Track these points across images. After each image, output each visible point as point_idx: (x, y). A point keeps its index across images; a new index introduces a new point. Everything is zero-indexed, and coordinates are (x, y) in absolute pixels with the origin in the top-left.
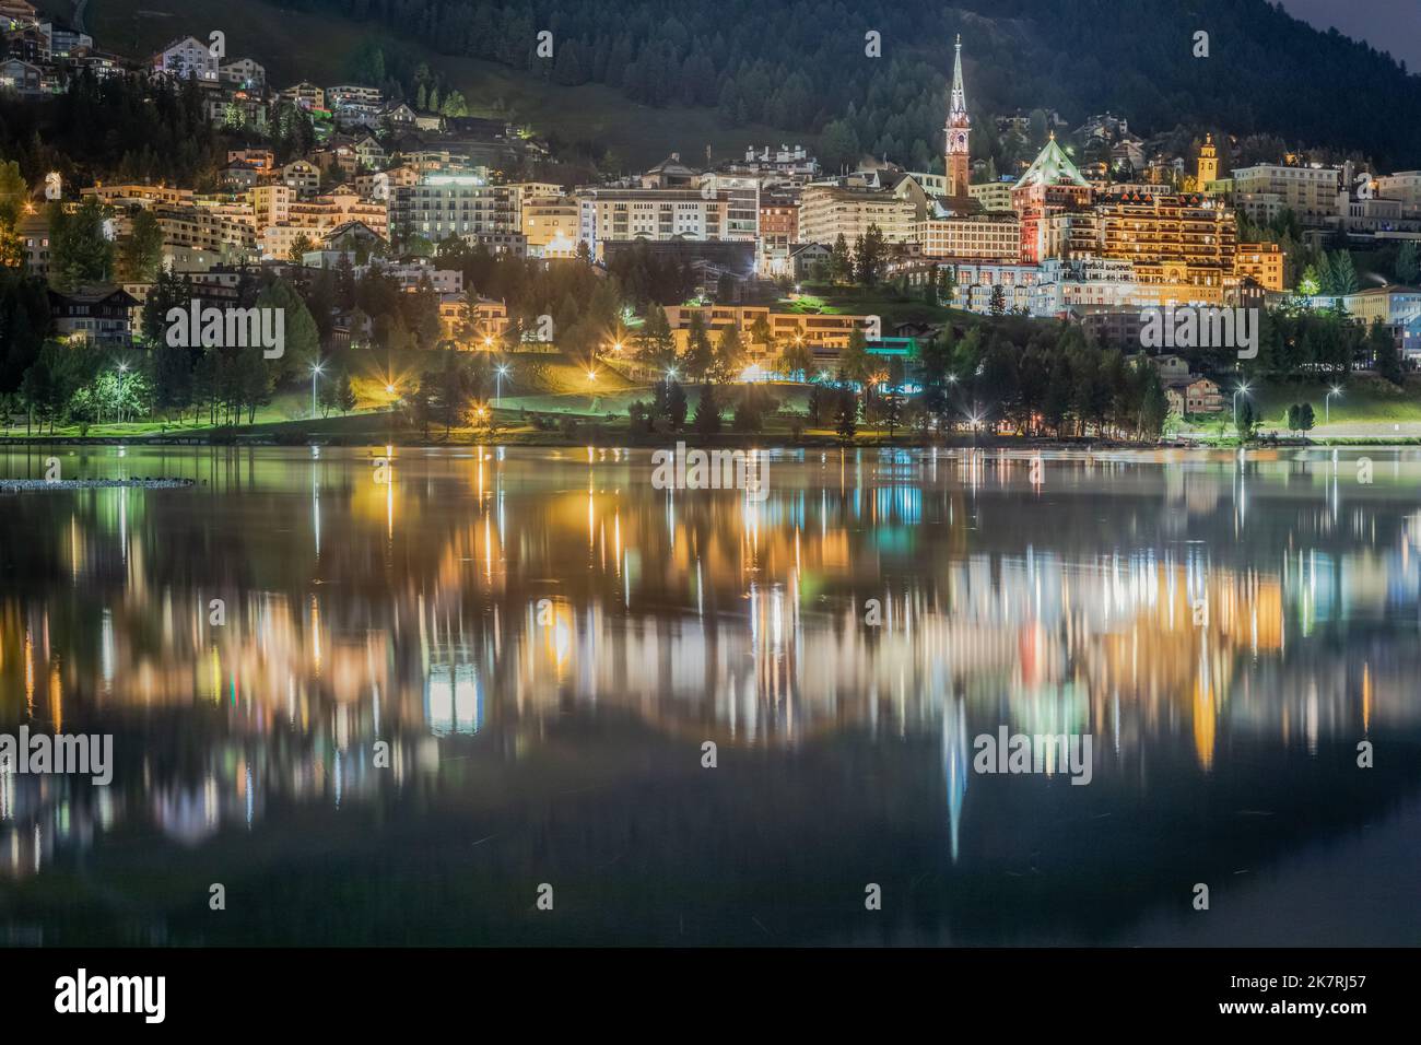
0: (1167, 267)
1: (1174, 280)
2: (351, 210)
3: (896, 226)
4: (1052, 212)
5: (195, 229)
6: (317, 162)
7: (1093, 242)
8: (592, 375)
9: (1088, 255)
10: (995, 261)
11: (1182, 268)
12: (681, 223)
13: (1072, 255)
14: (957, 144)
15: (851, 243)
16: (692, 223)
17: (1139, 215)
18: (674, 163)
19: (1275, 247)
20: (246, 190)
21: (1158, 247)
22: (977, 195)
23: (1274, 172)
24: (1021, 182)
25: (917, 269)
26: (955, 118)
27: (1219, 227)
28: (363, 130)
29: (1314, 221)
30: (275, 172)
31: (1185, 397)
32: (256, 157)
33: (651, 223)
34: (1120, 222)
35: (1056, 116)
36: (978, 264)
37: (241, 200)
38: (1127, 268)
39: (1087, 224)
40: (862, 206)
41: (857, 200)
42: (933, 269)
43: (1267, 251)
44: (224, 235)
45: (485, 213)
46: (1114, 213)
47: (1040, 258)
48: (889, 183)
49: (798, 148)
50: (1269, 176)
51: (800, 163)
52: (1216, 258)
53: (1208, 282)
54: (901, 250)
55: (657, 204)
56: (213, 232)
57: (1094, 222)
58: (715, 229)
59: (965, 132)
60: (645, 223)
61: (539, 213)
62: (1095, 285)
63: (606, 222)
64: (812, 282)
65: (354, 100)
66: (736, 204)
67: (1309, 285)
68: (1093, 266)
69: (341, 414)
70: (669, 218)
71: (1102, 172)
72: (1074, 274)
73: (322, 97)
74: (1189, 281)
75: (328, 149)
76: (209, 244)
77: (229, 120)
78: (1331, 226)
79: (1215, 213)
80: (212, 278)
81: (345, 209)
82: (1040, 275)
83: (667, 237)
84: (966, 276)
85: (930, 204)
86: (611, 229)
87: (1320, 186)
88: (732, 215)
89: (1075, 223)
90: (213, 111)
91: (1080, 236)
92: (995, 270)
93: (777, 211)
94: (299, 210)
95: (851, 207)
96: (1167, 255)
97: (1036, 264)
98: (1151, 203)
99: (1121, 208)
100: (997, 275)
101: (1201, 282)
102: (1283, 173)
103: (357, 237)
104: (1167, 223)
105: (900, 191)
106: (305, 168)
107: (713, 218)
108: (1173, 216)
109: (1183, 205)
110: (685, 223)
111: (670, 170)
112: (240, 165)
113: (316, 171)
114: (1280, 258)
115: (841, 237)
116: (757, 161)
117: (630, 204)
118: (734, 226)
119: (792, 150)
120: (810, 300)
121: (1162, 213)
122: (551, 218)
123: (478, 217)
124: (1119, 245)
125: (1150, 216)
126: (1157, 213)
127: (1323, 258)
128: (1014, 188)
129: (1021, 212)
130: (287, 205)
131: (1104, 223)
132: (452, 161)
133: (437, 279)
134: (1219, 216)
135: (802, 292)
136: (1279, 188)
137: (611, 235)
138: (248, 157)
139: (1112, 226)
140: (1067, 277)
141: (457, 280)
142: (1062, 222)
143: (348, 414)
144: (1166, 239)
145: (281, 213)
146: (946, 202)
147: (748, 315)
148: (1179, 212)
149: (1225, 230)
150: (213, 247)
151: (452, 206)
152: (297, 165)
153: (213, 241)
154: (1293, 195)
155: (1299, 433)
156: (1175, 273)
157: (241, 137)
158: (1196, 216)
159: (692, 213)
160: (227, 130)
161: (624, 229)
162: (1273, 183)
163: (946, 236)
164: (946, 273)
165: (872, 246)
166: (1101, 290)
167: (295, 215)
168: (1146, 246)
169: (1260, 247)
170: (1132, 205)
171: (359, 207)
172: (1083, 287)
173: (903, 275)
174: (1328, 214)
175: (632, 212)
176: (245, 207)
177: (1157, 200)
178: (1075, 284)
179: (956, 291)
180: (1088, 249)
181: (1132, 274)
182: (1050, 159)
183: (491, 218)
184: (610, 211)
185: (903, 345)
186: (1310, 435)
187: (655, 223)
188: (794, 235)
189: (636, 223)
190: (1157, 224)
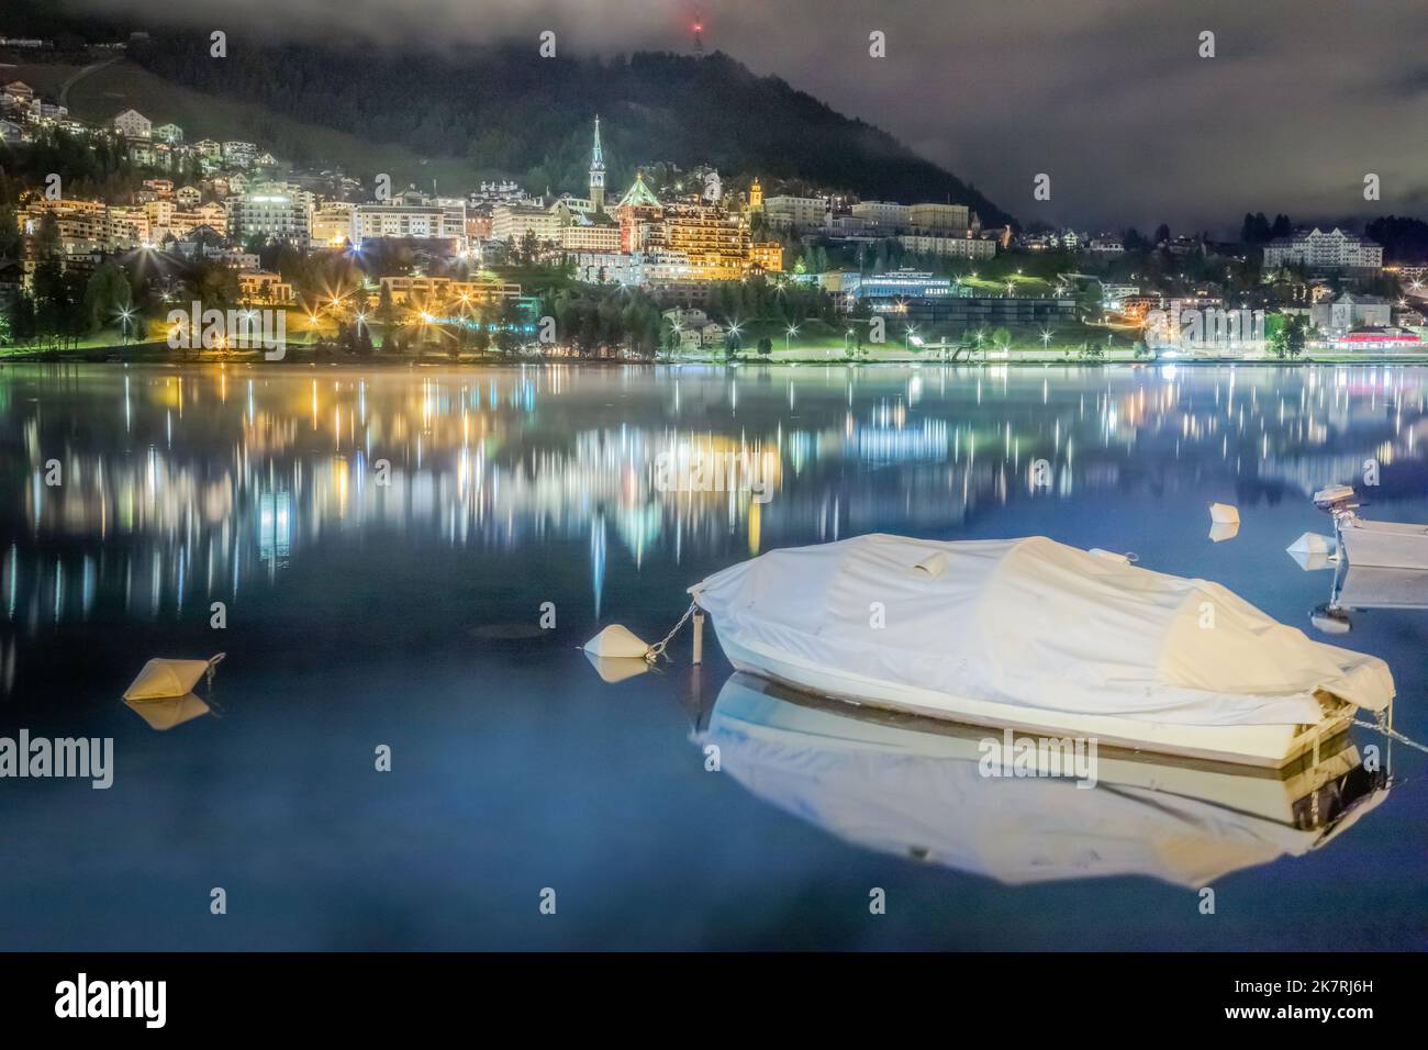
0: (709, 256)
1: (713, 264)
2: (211, 217)
3: (547, 229)
4: (639, 222)
5: (90, 227)
6: (200, 188)
7: (663, 241)
8: (314, 319)
9: (660, 249)
10: (607, 252)
11: (718, 257)
12: (414, 227)
13: (650, 248)
14: (597, 182)
15: (517, 240)
16: (421, 227)
17: (692, 225)
18: (412, 190)
19: (777, 245)
20: (144, 204)
21: (704, 244)
22: (609, 213)
23: (787, 201)
24: (621, 203)
25: (557, 256)
26: (596, 165)
27: (740, 232)
28: (237, 169)
29: (812, 230)
30: (172, 194)
31: (702, 334)
32: (163, 184)
33: (396, 227)
34: (680, 229)
35: (675, 166)
36: (593, 254)
37: (141, 210)
38: (683, 256)
39: (659, 230)
40: (528, 217)
41: (525, 214)
42: (565, 255)
43: (772, 247)
44: (116, 232)
45: (289, 220)
46: (676, 223)
47: (631, 250)
48: (548, 204)
49: (512, 183)
50: (784, 203)
51: (514, 192)
52: (739, 251)
53: (734, 265)
54: (549, 245)
55: (428, 216)
56: (104, 229)
57: (664, 228)
58: (435, 231)
59: (602, 174)
60: (392, 228)
61: (326, 220)
62: (664, 266)
63: (367, 226)
64: (492, 264)
65: (239, 151)
66: (448, 216)
67: (800, 267)
68: (662, 255)
69: (138, 343)
70: (407, 224)
71: (695, 200)
72: (651, 260)
73: (218, 148)
74: (722, 265)
75: (208, 180)
76: (101, 237)
77: (145, 161)
78: (819, 233)
79: (738, 224)
80: (89, 258)
81: (208, 216)
82: (631, 261)
83: (377, 235)
84: (585, 260)
85: (576, 217)
86: (371, 230)
87: (815, 209)
88: (446, 222)
89: (652, 229)
90: (137, 155)
91: (655, 236)
92: (604, 257)
93: (479, 221)
94: (178, 217)
95: (521, 218)
96: (709, 249)
97: (630, 255)
98: (699, 217)
99: (680, 220)
100: (605, 260)
101: (730, 266)
102: (793, 201)
103: (205, 233)
104: (709, 229)
105: (554, 209)
106: (191, 191)
107: (434, 224)
108: (712, 225)
109: (719, 219)
110: (417, 227)
111: (409, 194)
112: (149, 189)
113: (198, 193)
114: (780, 251)
115: (511, 237)
116: (488, 191)
117: (382, 215)
118: (450, 229)
119: (508, 184)
120: (489, 275)
121: (706, 223)
122: (332, 223)
123: (284, 222)
124: (679, 243)
125: (699, 225)
126: (702, 223)
127: (810, 252)
128: (617, 207)
129: (621, 222)
130: (169, 214)
131: (671, 228)
132: (289, 188)
133: (243, 260)
134: (741, 226)
135: (485, 270)
136: (790, 210)
137: (371, 234)
138: (157, 184)
139: (675, 231)
140: (646, 262)
141: (256, 260)
142: (644, 228)
143: (142, 342)
144: (708, 239)
145: (166, 219)
146: (589, 216)
147: (436, 283)
148: (716, 222)
149: (744, 234)
150: (104, 239)
151: (267, 215)
152: (186, 189)
153: (105, 236)
154: (799, 213)
155: (764, 356)
156: (713, 260)
157: (152, 172)
158: (726, 226)
159: (421, 221)
160: (144, 167)
161: (379, 230)
162: (787, 207)
163: (580, 236)
164: (573, 258)
165: (530, 242)
166: (668, 270)
167: (175, 220)
168: (696, 243)
169: (768, 245)
170: (687, 218)
171: (216, 216)
172: (657, 267)
173: (549, 260)
174: (821, 226)
175: (384, 220)
176: (140, 215)
177: (703, 216)
178: (652, 266)
179: (579, 270)
180: (660, 244)
181: (687, 260)
182: (638, 190)
183: (292, 223)
184: (370, 219)
185: (529, 302)
186: (769, 357)
187: (398, 227)
188: (489, 235)
189: (386, 226)
190: (703, 230)
